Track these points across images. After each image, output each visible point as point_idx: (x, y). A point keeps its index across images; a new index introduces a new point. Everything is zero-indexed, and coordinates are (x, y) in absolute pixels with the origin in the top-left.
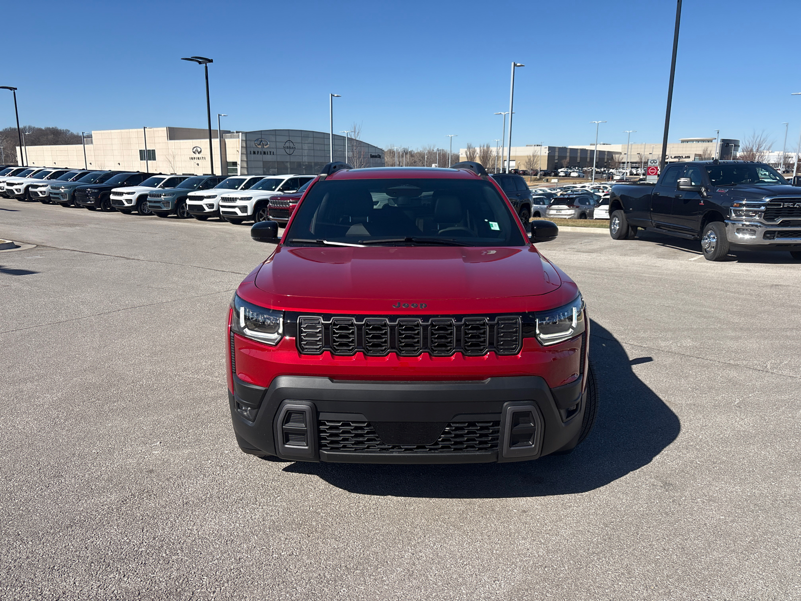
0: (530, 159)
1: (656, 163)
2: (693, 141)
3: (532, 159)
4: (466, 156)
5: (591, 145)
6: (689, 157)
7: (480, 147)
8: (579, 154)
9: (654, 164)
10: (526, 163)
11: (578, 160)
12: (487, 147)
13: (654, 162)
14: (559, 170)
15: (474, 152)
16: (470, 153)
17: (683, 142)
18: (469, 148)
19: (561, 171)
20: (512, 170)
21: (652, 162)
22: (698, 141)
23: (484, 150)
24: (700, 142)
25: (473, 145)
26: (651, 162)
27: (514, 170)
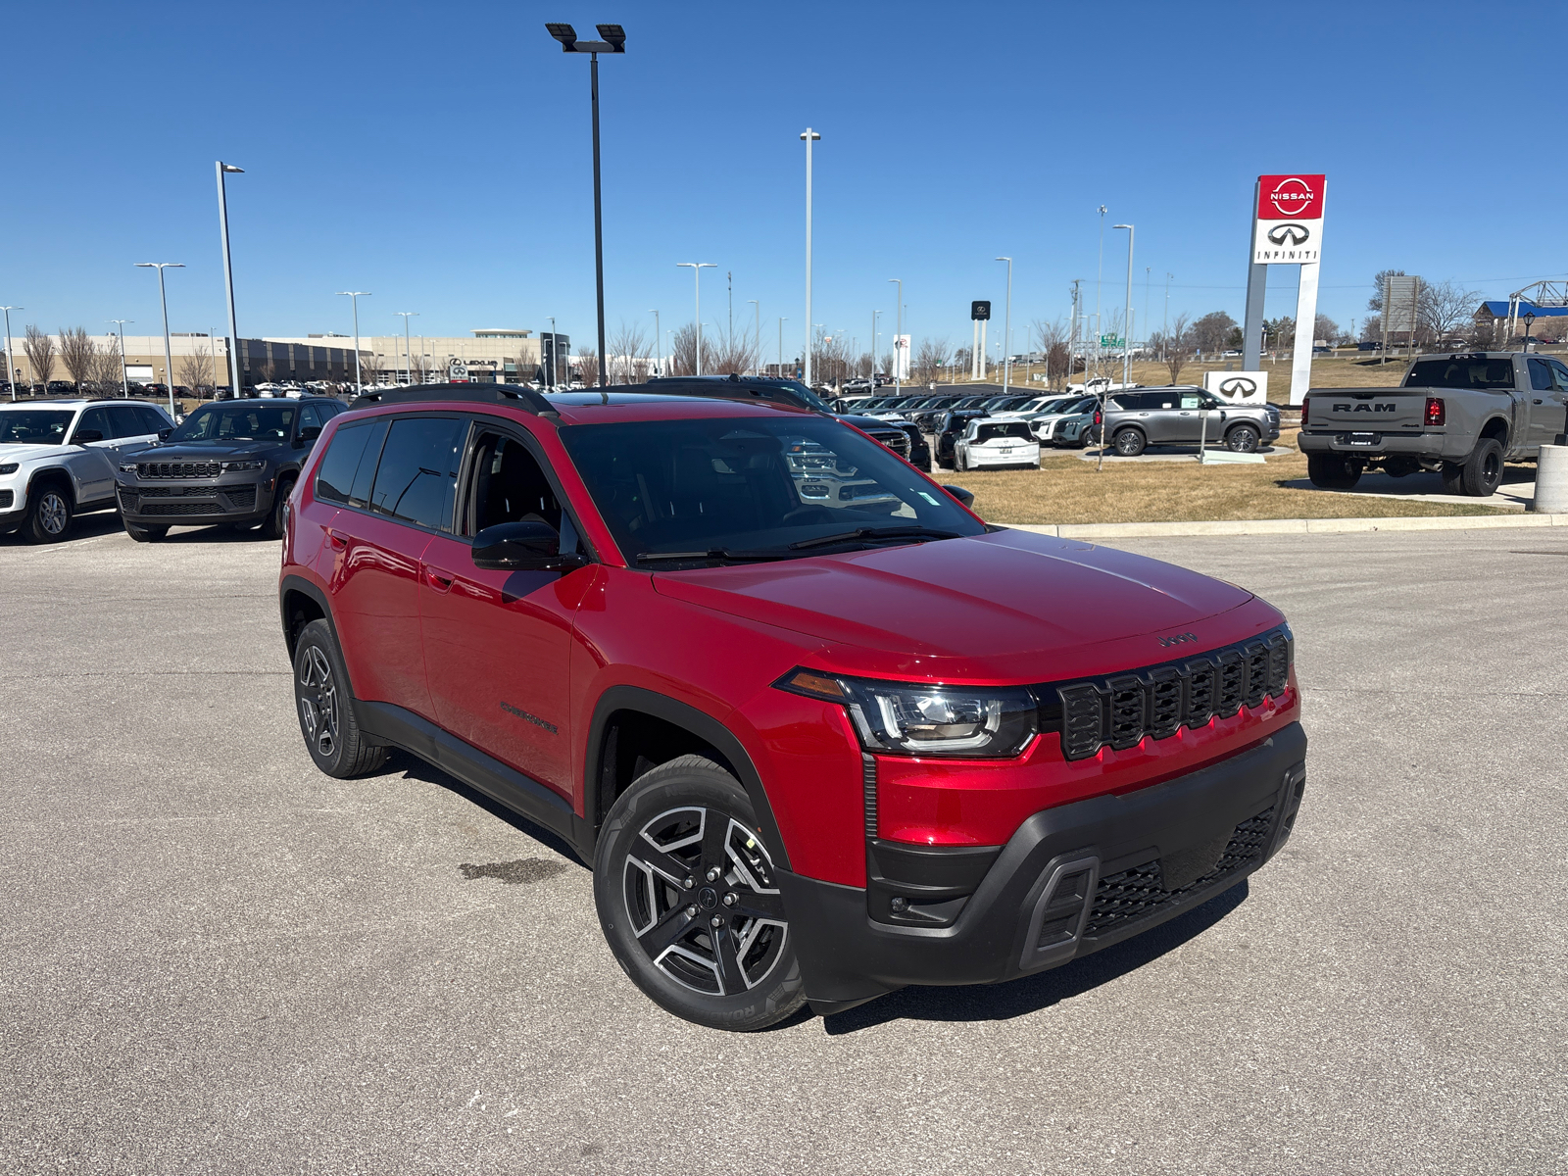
0: (191, 364)
2: (495, 334)
3: (196, 363)
4: (25, 354)
5: (310, 336)
7: (62, 335)
8: (291, 355)
10: (185, 371)
11: (292, 367)
12: (79, 335)
14: (259, 387)
15: (47, 345)
16: (35, 347)
17: (479, 335)
18: (32, 335)
19: (264, 390)
20: (148, 386)
22: (504, 335)
23: (71, 341)
24: (507, 337)
25: (42, 330)
27: (154, 386)
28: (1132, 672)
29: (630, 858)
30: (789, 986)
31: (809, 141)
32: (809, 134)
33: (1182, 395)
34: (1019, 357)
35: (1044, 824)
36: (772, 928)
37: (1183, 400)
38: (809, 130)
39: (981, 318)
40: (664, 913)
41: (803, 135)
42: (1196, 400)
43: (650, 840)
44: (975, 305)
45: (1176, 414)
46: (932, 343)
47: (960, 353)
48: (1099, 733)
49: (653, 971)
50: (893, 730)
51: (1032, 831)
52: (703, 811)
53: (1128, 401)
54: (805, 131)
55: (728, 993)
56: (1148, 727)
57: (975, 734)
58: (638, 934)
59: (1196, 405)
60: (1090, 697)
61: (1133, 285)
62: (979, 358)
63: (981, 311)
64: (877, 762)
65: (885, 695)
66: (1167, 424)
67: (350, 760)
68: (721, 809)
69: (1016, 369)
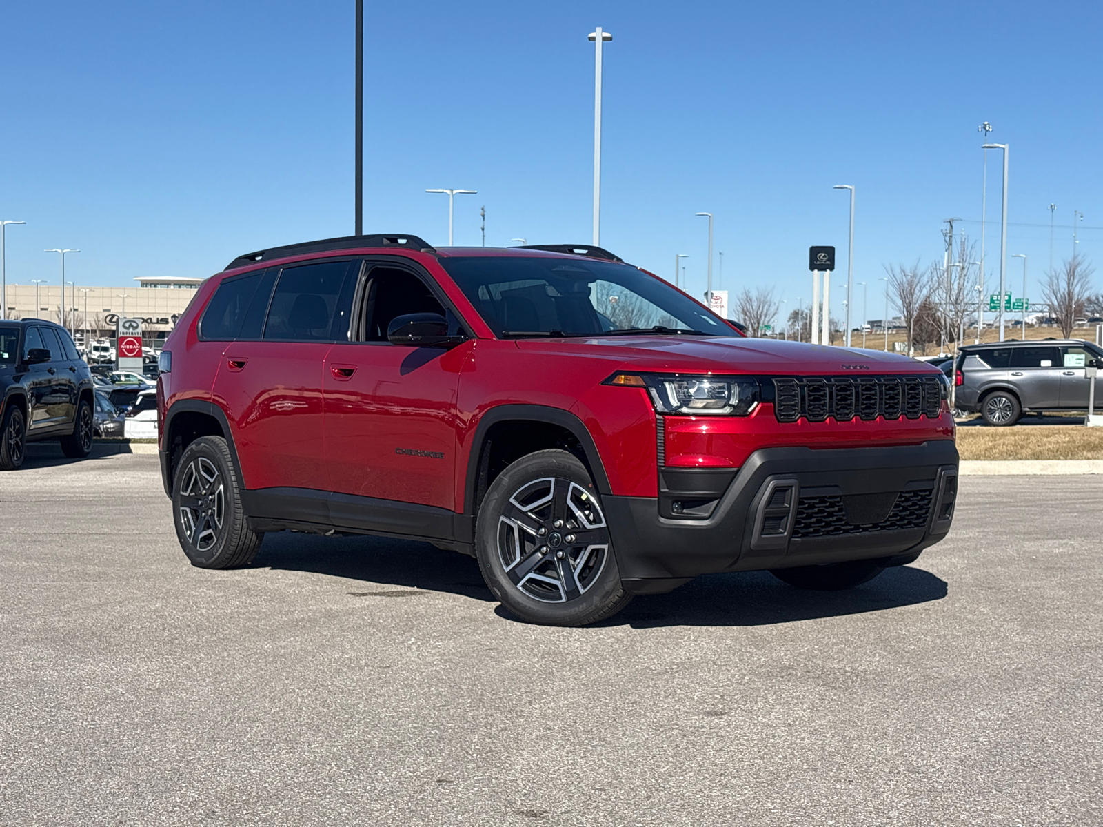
1: (137, 327)
2: (167, 284)
6: (165, 321)
9: (131, 330)
13: (131, 325)
17: (145, 284)
21: (127, 325)
24: (183, 288)
26: (124, 326)
28: (820, 376)
29: (502, 518)
30: (608, 586)
31: (599, 42)
32: (599, 34)
33: (1066, 350)
34: (875, 324)
35: (763, 456)
36: (598, 550)
37: (1066, 356)
38: (599, 29)
39: (822, 268)
40: (524, 555)
41: (591, 35)
42: (1083, 356)
43: (517, 504)
44: (814, 251)
45: (1057, 373)
46: (754, 294)
47: (795, 316)
48: (798, 408)
49: (517, 593)
50: (674, 402)
51: (756, 460)
52: (553, 479)
53: (997, 358)
54: (594, 31)
55: (569, 599)
56: (831, 411)
57: (724, 406)
58: (507, 570)
59: (1082, 364)
60: (793, 386)
61: (1008, 224)
62: (820, 322)
63: (822, 258)
64: (664, 420)
65: (670, 381)
66: (1046, 386)
67: (231, 548)
68: (564, 477)
69: (872, 337)
